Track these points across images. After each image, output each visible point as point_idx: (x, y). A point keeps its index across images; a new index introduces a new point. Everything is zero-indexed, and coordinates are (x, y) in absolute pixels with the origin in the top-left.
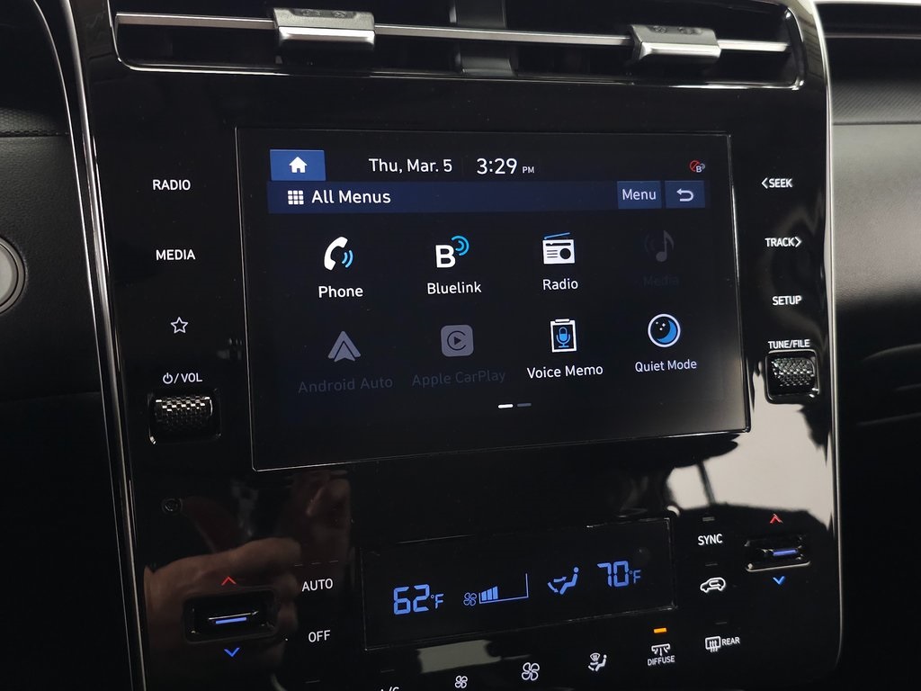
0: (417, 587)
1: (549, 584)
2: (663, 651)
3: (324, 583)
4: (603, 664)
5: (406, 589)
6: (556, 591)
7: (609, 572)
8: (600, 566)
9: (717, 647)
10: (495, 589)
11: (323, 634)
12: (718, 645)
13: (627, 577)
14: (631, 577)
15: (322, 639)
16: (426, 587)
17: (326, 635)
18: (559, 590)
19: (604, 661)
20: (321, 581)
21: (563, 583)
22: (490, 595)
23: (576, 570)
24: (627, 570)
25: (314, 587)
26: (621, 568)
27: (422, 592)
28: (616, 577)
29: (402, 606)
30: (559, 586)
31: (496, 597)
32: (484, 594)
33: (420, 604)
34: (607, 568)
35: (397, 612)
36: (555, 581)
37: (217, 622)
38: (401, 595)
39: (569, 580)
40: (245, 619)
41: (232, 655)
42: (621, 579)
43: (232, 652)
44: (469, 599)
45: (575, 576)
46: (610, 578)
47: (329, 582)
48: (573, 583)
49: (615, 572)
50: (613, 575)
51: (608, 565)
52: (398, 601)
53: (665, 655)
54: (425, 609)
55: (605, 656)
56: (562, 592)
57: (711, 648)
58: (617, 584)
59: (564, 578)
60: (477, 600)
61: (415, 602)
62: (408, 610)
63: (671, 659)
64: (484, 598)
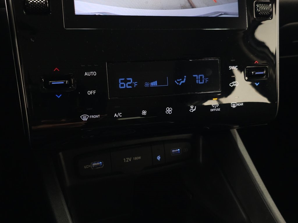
0: (128, 79)
1: (176, 81)
2: (216, 106)
3: (93, 73)
4: (195, 110)
5: (123, 79)
6: (178, 84)
7: (197, 78)
8: (194, 76)
9: (235, 106)
10: (156, 82)
11: (93, 92)
12: (235, 105)
13: (203, 80)
14: (205, 81)
15: (93, 94)
16: (131, 79)
17: (94, 93)
18: (179, 83)
19: (195, 108)
20: (92, 72)
21: (180, 81)
22: (154, 84)
23: (185, 77)
24: (203, 78)
25: (89, 74)
26: (201, 77)
27: (130, 81)
28: (199, 80)
29: (122, 85)
30: (179, 82)
31: (156, 84)
32: (152, 83)
33: (129, 85)
34: (196, 77)
35: (120, 87)
36: (178, 80)
37: (52, 83)
38: (122, 81)
39: (183, 80)
40: (63, 83)
41: (59, 97)
42: (201, 81)
43: (59, 96)
44: (147, 85)
45: (185, 79)
46: (197, 80)
47: (95, 73)
48: (184, 82)
49: (199, 78)
50: (198, 79)
51: (196, 76)
52: (121, 83)
53: (217, 108)
54: (131, 87)
55: (195, 107)
56: (180, 84)
57: (233, 106)
58: (200, 83)
59: (181, 80)
60: (150, 85)
61: (127, 84)
62: (124, 87)
63: (219, 110)
64: (152, 85)
